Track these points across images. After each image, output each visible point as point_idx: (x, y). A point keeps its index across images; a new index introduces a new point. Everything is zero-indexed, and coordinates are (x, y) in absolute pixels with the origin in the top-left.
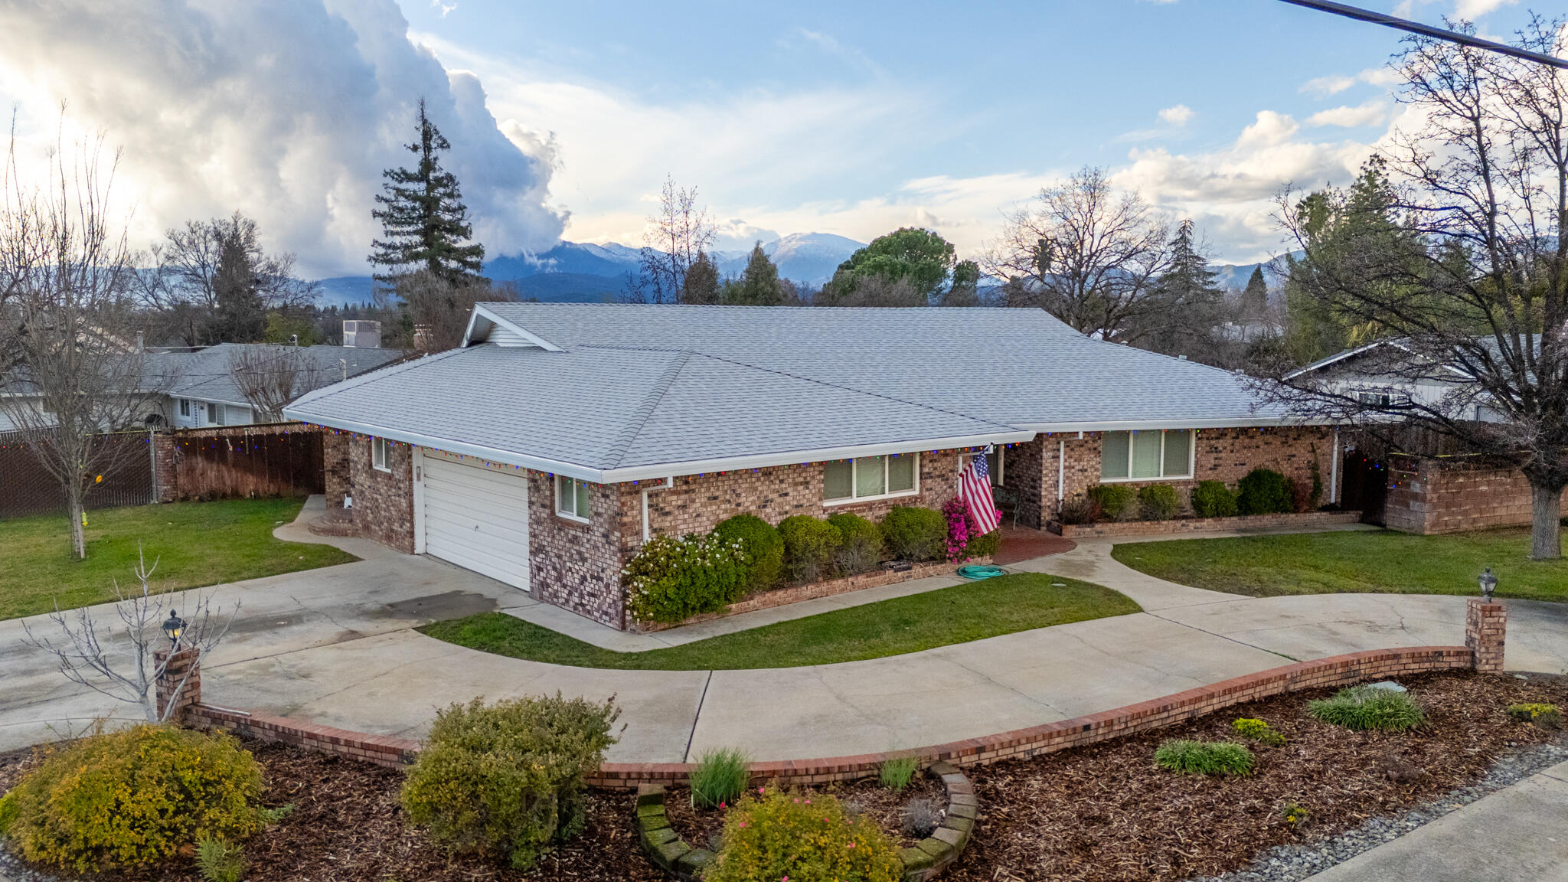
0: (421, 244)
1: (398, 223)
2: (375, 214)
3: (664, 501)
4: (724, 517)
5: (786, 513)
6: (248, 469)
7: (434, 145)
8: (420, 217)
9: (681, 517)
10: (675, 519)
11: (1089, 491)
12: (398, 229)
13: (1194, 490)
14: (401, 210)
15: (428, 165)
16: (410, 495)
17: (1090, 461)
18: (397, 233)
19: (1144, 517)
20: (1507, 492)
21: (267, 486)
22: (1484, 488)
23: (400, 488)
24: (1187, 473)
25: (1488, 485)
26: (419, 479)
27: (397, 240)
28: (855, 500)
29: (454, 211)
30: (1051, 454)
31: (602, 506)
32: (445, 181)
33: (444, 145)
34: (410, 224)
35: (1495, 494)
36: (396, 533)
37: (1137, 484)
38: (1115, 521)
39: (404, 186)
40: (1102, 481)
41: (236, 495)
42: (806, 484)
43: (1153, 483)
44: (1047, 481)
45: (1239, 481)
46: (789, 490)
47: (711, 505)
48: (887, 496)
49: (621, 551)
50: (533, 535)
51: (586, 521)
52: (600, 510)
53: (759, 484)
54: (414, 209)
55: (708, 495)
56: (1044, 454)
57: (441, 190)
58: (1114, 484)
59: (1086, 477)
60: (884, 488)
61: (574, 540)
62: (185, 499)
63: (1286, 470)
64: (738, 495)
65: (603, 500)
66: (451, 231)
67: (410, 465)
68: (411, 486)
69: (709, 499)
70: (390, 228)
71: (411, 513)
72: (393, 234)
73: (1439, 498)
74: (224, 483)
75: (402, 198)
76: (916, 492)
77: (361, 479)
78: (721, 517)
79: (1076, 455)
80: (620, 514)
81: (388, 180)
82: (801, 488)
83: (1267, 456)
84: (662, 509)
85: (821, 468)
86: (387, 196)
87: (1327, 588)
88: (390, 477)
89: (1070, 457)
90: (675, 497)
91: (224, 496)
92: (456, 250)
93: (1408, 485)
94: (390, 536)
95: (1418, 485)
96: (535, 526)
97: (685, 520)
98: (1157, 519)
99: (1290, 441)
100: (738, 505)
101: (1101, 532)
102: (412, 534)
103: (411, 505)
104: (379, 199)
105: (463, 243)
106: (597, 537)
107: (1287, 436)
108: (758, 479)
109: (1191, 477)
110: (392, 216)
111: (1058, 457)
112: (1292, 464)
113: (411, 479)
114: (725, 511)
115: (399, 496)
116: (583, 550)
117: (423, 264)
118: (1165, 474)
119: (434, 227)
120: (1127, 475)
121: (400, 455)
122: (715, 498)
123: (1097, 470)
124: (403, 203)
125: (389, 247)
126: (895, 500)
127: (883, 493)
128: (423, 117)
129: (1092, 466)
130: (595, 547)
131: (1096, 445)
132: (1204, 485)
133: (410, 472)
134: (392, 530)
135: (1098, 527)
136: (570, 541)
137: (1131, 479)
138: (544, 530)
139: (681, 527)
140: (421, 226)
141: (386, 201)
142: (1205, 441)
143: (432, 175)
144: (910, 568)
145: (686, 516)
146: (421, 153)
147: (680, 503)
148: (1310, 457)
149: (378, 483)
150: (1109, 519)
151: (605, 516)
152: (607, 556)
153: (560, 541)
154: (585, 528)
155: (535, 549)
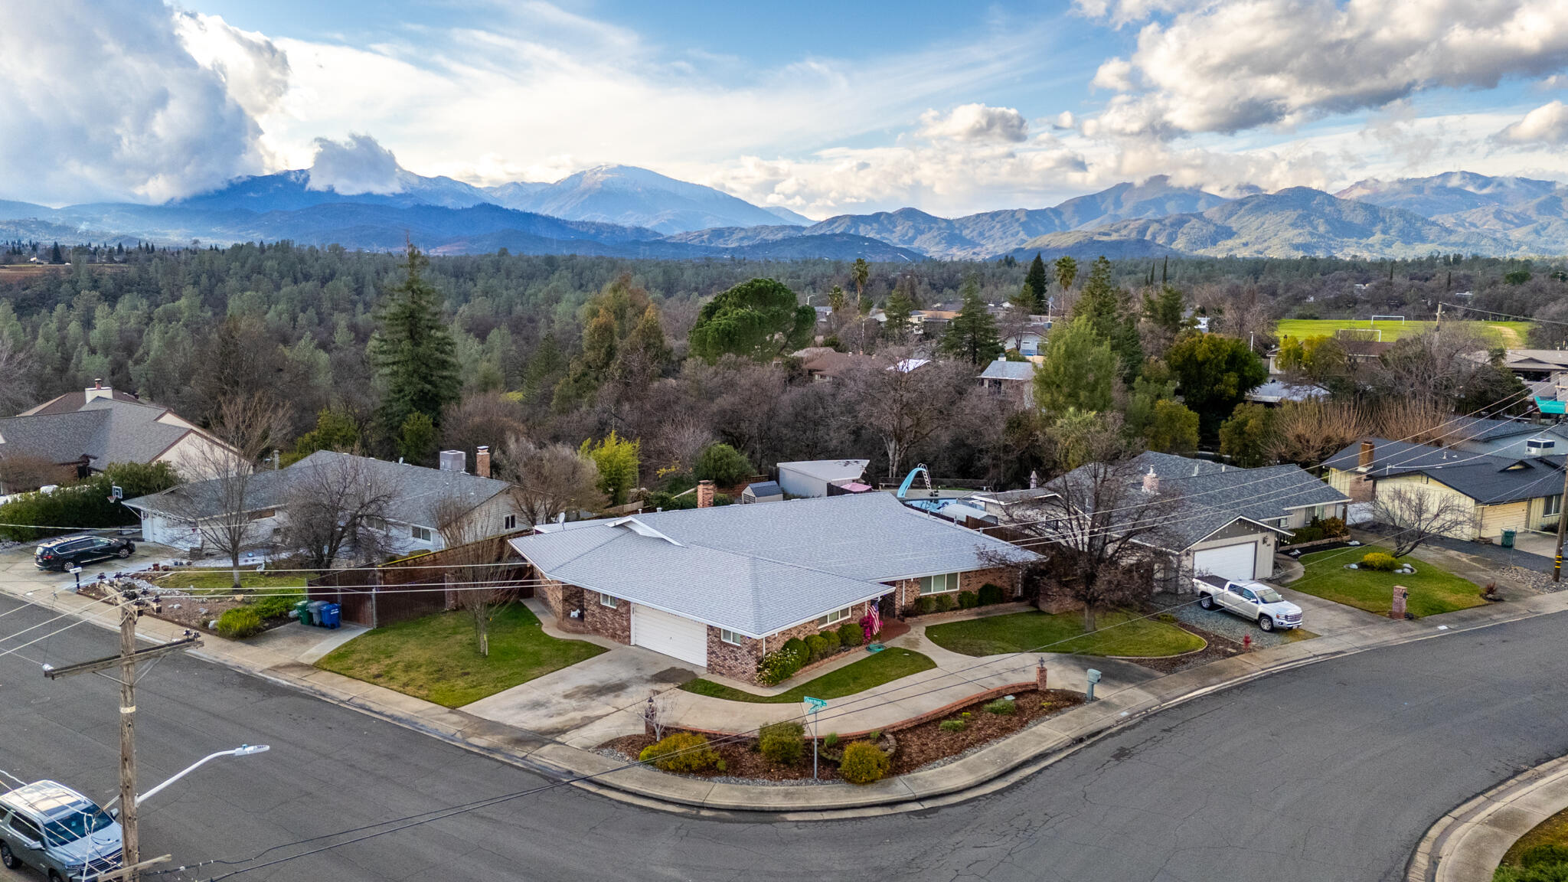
4: (787, 640)
5: (806, 634)
11: (915, 600)
15: (413, 279)
16: (629, 620)
17: (916, 587)
19: (938, 611)
24: (955, 589)
26: (633, 615)
29: (435, 313)
30: (899, 586)
32: (428, 292)
36: (619, 635)
37: (935, 595)
40: (921, 596)
43: (942, 594)
44: (897, 597)
45: (978, 590)
48: (840, 620)
49: (757, 658)
50: (709, 647)
51: (738, 645)
52: (746, 642)
57: (426, 299)
58: (926, 597)
59: (914, 596)
60: (838, 617)
61: (733, 651)
62: (463, 608)
63: (999, 584)
65: (748, 640)
66: (430, 327)
67: (629, 610)
71: (629, 628)
76: (850, 617)
77: (593, 607)
79: (910, 588)
80: (756, 645)
83: (990, 580)
88: (616, 611)
89: (907, 588)
94: (613, 635)
96: (710, 644)
98: (944, 611)
102: (629, 637)
103: (629, 624)
106: (745, 651)
109: (958, 591)
111: (904, 590)
112: (1002, 582)
113: (629, 615)
114: (787, 637)
115: (621, 618)
116: (737, 655)
118: (946, 590)
121: (621, 604)
123: (918, 593)
130: (743, 655)
132: (964, 593)
134: (615, 633)
135: (919, 618)
136: (730, 651)
137: (931, 593)
138: (715, 646)
142: (964, 577)
144: (852, 650)
145: (775, 645)
149: (606, 610)
150: (924, 613)
151: (749, 645)
152: (750, 659)
153: (725, 651)
154: (738, 648)
155: (711, 653)
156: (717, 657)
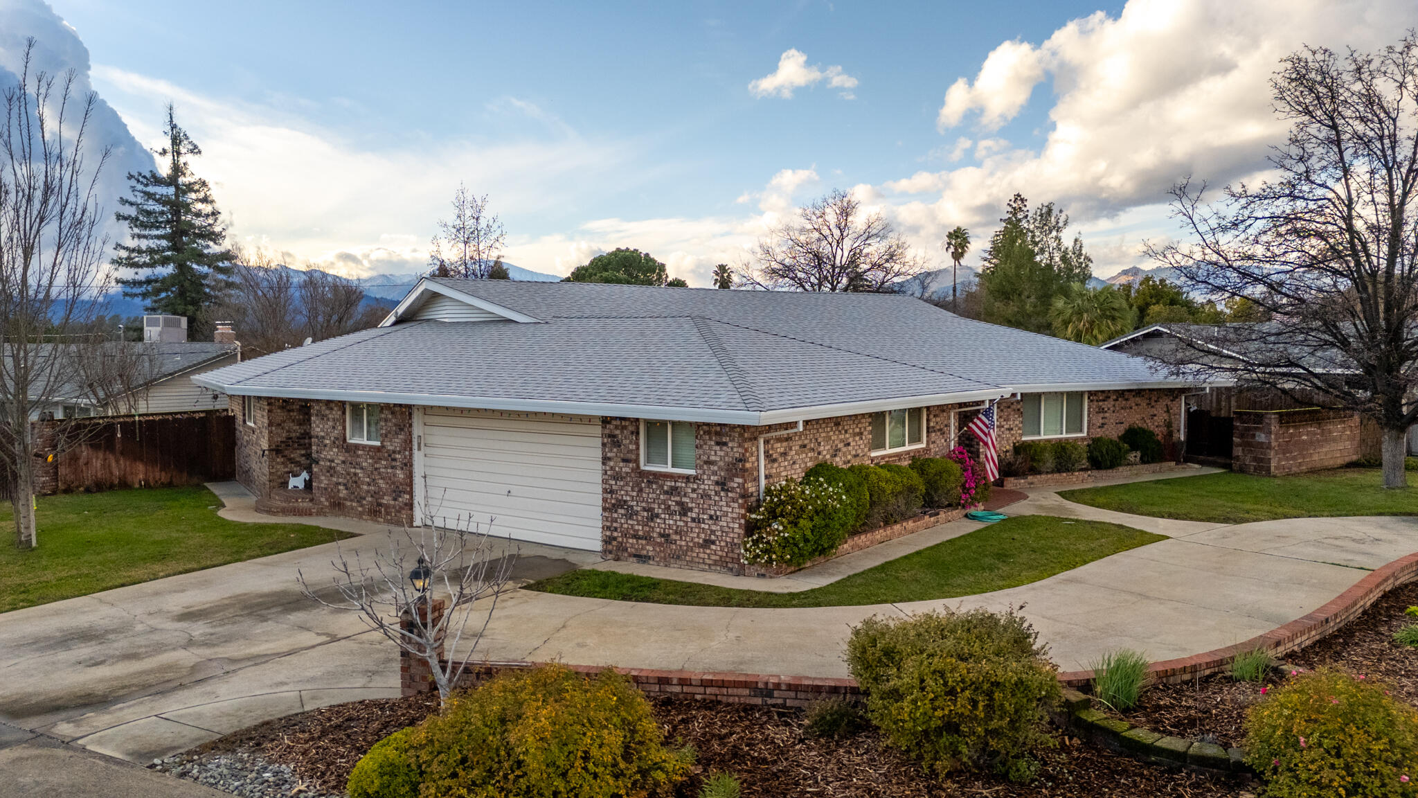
0: (169, 249)
1: (144, 226)
2: (120, 217)
3: (772, 448)
4: (810, 464)
5: (849, 462)
6: (137, 457)
7: (183, 150)
8: (168, 222)
9: (782, 464)
11: (1015, 447)
12: (147, 232)
13: (1088, 445)
14: (149, 213)
15: (177, 170)
16: (408, 465)
17: (1015, 421)
18: (145, 237)
19: (1058, 470)
20: (1318, 441)
21: (159, 475)
22: (1305, 437)
23: (395, 460)
24: (1081, 431)
25: (1307, 435)
26: (419, 449)
27: (144, 244)
28: (887, 451)
29: (207, 216)
31: (717, 454)
32: (196, 187)
33: (195, 150)
34: (158, 228)
35: (1311, 443)
36: (387, 507)
37: (1049, 441)
38: (1040, 473)
39: (151, 189)
40: (1024, 439)
41: (124, 485)
42: (861, 434)
43: (1060, 440)
46: (851, 440)
47: (802, 453)
48: (907, 448)
49: (743, 496)
50: (608, 491)
51: (692, 472)
52: (713, 458)
53: (831, 433)
54: (162, 213)
55: (800, 443)
57: (193, 196)
58: (1033, 442)
59: (1012, 435)
60: (905, 441)
61: (673, 491)
62: (68, 491)
63: (1150, 426)
64: (819, 444)
65: (718, 448)
66: (201, 236)
67: (410, 434)
68: (411, 455)
70: (136, 230)
71: (411, 485)
72: (139, 236)
73: (1279, 445)
74: (111, 473)
75: (151, 202)
76: (924, 446)
77: (331, 454)
78: (808, 465)
80: (742, 460)
81: (133, 182)
82: (857, 438)
83: (1137, 416)
84: (771, 455)
85: (870, 420)
86: (132, 199)
87: (1275, 517)
88: (378, 449)
89: (1001, 417)
91: (111, 487)
92: (207, 256)
93: (1254, 436)
94: (375, 512)
95: (1263, 435)
96: (614, 482)
97: (785, 467)
98: (1067, 470)
99: (1153, 404)
100: (819, 453)
101: (1032, 483)
102: (410, 505)
103: (410, 476)
104: (124, 201)
105: (214, 249)
106: (708, 485)
107: (1150, 399)
108: (831, 429)
109: (1085, 434)
110: (137, 219)
112: (1153, 420)
113: (411, 449)
114: (811, 459)
115: (393, 467)
116: (685, 500)
117: (169, 270)
118: (1067, 432)
119: (185, 233)
120: (1039, 434)
121: (395, 425)
122: (805, 446)
123: (1019, 429)
124: (152, 206)
125: (133, 250)
126: (912, 452)
127: (904, 445)
128: (171, 121)
129: (1017, 426)
130: (705, 496)
131: (1019, 406)
132: (1096, 441)
133: (411, 441)
134: (380, 505)
135: (1030, 478)
136: (666, 493)
137: (1043, 437)
138: (627, 484)
140: (169, 230)
141: (132, 204)
142: (1096, 403)
143: (181, 180)
144: (938, 514)
145: (786, 463)
146: (169, 157)
147: (782, 450)
148: (1166, 416)
149: (358, 456)
150: (1034, 471)
151: (722, 464)
152: (724, 503)
153: (650, 494)
154: (687, 478)
155: (612, 505)
156: (631, 514)
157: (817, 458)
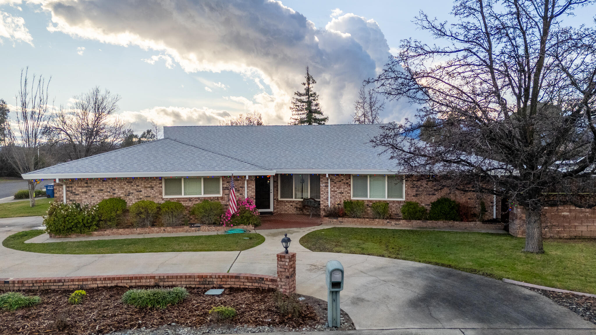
0: (306, 118)
1: (297, 111)
3: (75, 189)
5: (141, 199)
7: (311, 82)
8: (306, 108)
9: (84, 196)
10: (81, 197)
11: (345, 203)
13: (405, 206)
14: (298, 106)
15: (308, 90)
17: (345, 189)
20: (586, 217)
22: (566, 214)
25: (570, 212)
27: (298, 117)
28: (183, 196)
30: (324, 185)
34: (302, 111)
38: (351, 218)
39: (299, 98)
40: (352, 199)
42: (152, 188)
43: (381, 201)
44: (323, 197)
45: (431, 203)
46: (142, 189)
47: (99, 193)
48: (201, 196)
55: (98, 188)
56: (321, 185)
58: (358, 201)
59: (343, 196)
64: (114, 190)
69: (98, 190)
76: (221, 195)
78: (105, 198)
79: (338, 185)
82: (149, 189)
84: (74, 192)
86: (294, 101)
89: (334, 186)
90: (81, 188)
95: (515, 209)
97: (86, 198)
100: (114, 194)
101: (342, 222)
104: (292, 103)
105: (319, 117)
108: (125, 184)
109: (404, 199)
111: (328, 186)
114: (107, 196)
118: (388, 197)
119: (310, 112)
120: (365, 197)
122: (102, 190)
123: (348, 193)
124: (300, 104)
126: (205, 198)
127: (199, 194)
128: (308, 73)
129: (346, 191)
131: (347, 181)
132: (410, 204)
137: (369, 198)
139: (84, 200)
140: (306, 111)
142: (410, 182)
143: (310, 93)
145: (87, 196)
146: (306, 86)
157: (111, 196)
